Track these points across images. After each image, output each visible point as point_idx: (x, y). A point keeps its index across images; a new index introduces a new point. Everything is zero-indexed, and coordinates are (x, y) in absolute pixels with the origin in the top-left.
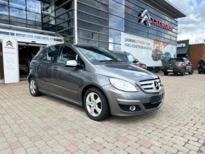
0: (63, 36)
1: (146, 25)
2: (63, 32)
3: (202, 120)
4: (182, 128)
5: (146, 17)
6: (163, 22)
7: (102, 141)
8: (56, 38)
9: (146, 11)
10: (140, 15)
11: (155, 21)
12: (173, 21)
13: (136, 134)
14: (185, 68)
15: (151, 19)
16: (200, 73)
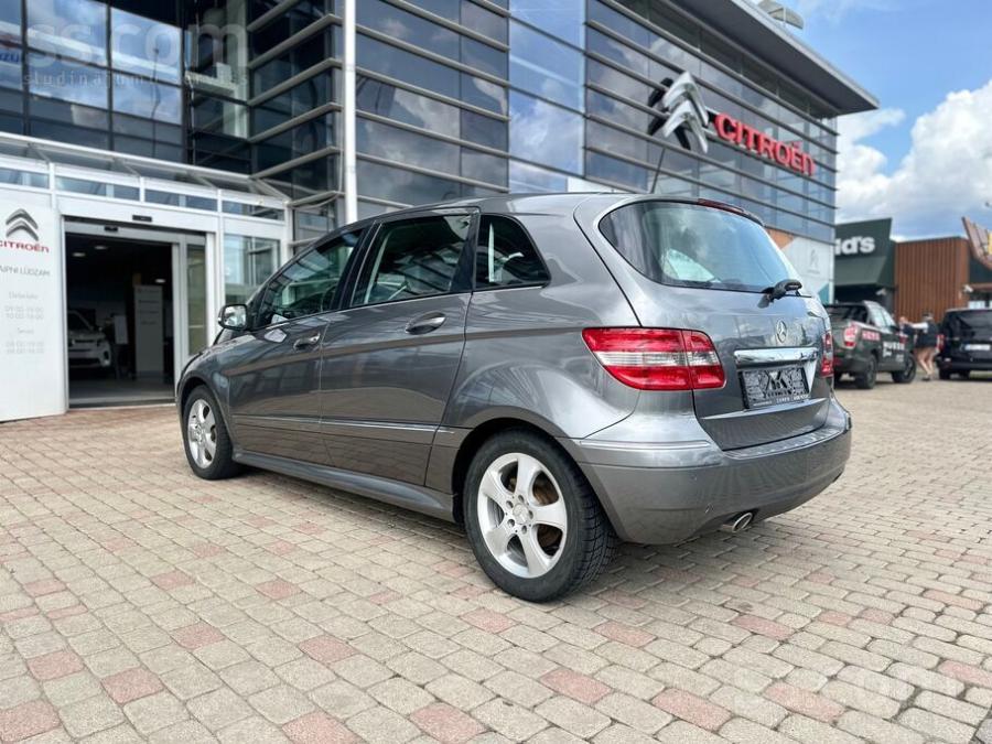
0: (290, 193)
1: (685, 143)
2: (285, 176)
3: (978, 593)
4: (879, 631)
5: (686, 107)
6: (768, 133)
7: (474, 698)
8: (254, 201)
9: (686, 78)
10: (658, 96)
11: (728, 126)
12: (814, 132)
13: (646, 662)
14: (876, 352)
15: (712, 118)
16: (945, 375)
